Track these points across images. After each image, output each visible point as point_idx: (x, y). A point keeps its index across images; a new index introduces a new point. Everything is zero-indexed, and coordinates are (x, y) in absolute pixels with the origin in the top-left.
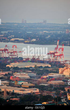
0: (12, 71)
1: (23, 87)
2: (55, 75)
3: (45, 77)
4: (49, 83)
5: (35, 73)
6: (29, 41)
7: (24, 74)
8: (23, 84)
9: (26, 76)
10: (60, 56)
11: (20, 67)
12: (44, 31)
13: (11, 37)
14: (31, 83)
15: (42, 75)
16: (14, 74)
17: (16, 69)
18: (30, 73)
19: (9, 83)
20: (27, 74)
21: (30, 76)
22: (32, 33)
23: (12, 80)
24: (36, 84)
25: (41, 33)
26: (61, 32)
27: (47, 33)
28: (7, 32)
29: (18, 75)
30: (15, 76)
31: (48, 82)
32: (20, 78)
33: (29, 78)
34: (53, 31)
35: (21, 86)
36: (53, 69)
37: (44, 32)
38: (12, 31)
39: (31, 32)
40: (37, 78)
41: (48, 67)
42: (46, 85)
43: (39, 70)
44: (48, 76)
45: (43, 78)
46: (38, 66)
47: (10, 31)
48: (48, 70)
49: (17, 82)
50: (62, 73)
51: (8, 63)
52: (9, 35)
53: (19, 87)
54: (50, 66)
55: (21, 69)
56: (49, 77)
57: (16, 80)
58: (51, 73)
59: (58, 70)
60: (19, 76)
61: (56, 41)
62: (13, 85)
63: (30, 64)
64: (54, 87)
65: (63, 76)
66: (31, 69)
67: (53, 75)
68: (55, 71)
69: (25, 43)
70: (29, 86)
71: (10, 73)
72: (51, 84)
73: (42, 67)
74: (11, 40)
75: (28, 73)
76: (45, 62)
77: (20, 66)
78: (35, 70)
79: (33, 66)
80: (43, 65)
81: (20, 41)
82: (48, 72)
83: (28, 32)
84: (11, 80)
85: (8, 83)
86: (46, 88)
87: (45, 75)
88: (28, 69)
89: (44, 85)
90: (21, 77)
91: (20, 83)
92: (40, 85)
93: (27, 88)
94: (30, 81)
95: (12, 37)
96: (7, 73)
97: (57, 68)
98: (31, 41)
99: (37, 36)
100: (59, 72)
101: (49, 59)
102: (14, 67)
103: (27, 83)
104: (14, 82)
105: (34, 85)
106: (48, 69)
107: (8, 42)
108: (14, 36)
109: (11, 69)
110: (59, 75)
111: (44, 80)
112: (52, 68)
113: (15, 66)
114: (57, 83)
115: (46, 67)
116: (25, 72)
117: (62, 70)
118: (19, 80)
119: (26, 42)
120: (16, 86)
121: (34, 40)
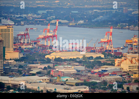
0: (54, 64)
1: (67, 85)
2: (110, 68)
3: (97, 71)
4: (102, 79)
5: (83, 66)
6: (75, 24)
7: (69, 68)
8: (67, 80)
9: (72, 69)
11: (63, 58)
12: (94, 10)
13: (51, 18)
14: (78, 79)
15: (92, 68)
16: (55, 67)
17: (59, 61)
18: (77, 65)
19: (50, 80)
20: (73, 67)
21: (77, 70)
22: (79, 13)
23: (53, 75)
24: (85, 81)
25: (90, 12)
26: (117, 10)
27: (98, 13)
28: (45, 12)
29: (61, 68)
30: (57, 70)
31: (101, 77)
32: (64, 73)
33: (76, 72)
34: (107, 9)
35: (65, 83)
36: (107, 60)
37: (95, 12)
38: (52, 11)
39: (77, 12)
40: (86, 73)
41: (100, 58)
42: (98, 81)
43: (88, 61)
44: (100, 70)
45: (94, 73)
46: (88, 56)
47: (50, 10)
48: (100, 62)
49: (60, 78)
50: (119, 66)
51: (47, 53)
52: (49, 15)
53: (62, 84)
54: (103, 56)
55: (65, 60)
56: (102, 70)
57: (59, 76)
58: (104, 65)
59: (114, 61)
60: (63, 70)
61: (110, 23)
62: (55, 82)
63: (76, 53)
64: (108, 84)
65: (120, 69)
66: (78, 60)
67: (107, 69)
68: (110, 62)
69: (69, 26)
70: (76, 83)
71: (50, 66)
72: (104, 81)
73: (92, 57)
74: (51, 22)
75: (74, 65)
76: (97, 52)
77: (63, 56)
78: (83, 62)
79: (81, 57)
80: (95, 55)
81: (63, 23)
82: (100, 64)
83: (73, 12)
85: (48, 80)
86: (97, 85)
87: (97, 68)
88: (74, 60)
89: (95, 81)
90: (65, 71)
91: (64, 79)
92: (91, 81)
93: (73, 85)
94: (78, 76)
95: (53, 18)
96: (47, 66)
97: (113, 58)
98: (78, 24)
99: (85, 17)
100: (115, 64)
101: (102, 47)
102: (55, 58)
103: (73, 79)
104: (56, 78)
105: (83, 82)
106: (100, 60)
107: (47, 25)
108: (55, 16)
109: (51, 61)
110: (114, 68)
111: (95, 75)
112: (105, 58)
113: (57, 57)
114: (112, 79)
115: (97, 58)
116: (70, 64)
117: (119, 62)
118: (63, 75)
119: (71, 24)
120: (59, 83)
121: (81, 22)
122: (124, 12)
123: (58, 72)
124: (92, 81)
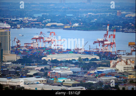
0: (50, 65)
1: (64, 86)
2: (105, 70)
3: (92, 72)
4: (98, 80)
5: (79, 67)
6: (70, 27)
7: (66, 69)
8: (64, 81)
9: (69, 71)
10: (110, 45)
11: (59, 60)
12: (89, 14)
13: (46, 21)
14: (75, 80)
15: (88, 69)
16: (52, 69)
17: (55, 63)
18: (73, 67)
19: (47, 81)
20: (69, 69)
21: (73, 71)
22: (74, 16)
24: (81, 82)
25: (85, 15)
26: (111, 13)
27: (93, 16)
28: (41, 15)
29: (57, 70)
30: (54, 71)
31: (97, 78)
32: (60, 74)
33: (72, 74)
34: (100, 12)
35: (62, 85)
36: (102, 62)
37: (89, 15)
38: (48, 14)
39: (72, 15)
40: (82, 74)
41: (95, 59)
42: (94, 82)
43: (84, 63)
44: (96, 71)
45: (90, 74)
46: (83, 58)
47: (45, 14)
48: (96, 63)
49: (57, 79)
50: (114, 67)
51: (44, 55)
52: (44, 18)
53: (59, 85)
54: (98, 58)
55: (61, 62)
56: (98, 72)
57: (56, 77)
58: (100, 66)
59: (109, 63)
60: (59, 72)
61: (105, 26)
62: (52, 83)
63: (72, 55)
64: (104, 85)
65: (116, 70)
66: (74, 62)
67: (103, 70)
68: (105, 64)
69: (64, 29)
70: (73, 84)
71: (47, 68)
72: (100, 82)
73: (87, 59)
74: (46, 25)
75: (70, 67)
76: (92, 53)
77: (60, 58)
78: (79, 63)
79: (77, 59)
80: (90, 57)
81: (58, 26)
82: (95, 66)
83: (68, 15)
84: (49, 77)
85: (45, 81)
86: (93, 86)
87: (92, 70)
88: (70, 62)
89: (91, 82)
90: (62, 72)
91: (61, 80)
92: (87, 82)
93: (70, 86)
94: (74, 77)
95: (48, 21)
96: (43, 68)
97: (108, 60)
98: (73, 27)
99: (80, 20)
100: (110, 65)
101: (97, 49)
102: (52, 59)
103: (70, 80)
104: (52, 79)
105: (79, 83)
106: (96, 62)
107: (43, 28)
108: (50, 20)
109: (48, 63)
110: (110, 69)
111: (91, 76)
112: (101, 60)
113: (54, 59)
114: (108, 80)
115: (93, 60)
116: (66, 66)
117: (115, 63)
118: (59, 76)
119: (66, 27)
120: (56, 84)
121: (77, 25)
122: (118, 15)
123: (55, 73)
124: (89, 82)
